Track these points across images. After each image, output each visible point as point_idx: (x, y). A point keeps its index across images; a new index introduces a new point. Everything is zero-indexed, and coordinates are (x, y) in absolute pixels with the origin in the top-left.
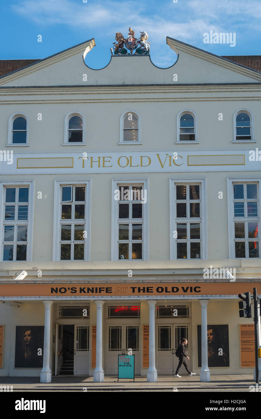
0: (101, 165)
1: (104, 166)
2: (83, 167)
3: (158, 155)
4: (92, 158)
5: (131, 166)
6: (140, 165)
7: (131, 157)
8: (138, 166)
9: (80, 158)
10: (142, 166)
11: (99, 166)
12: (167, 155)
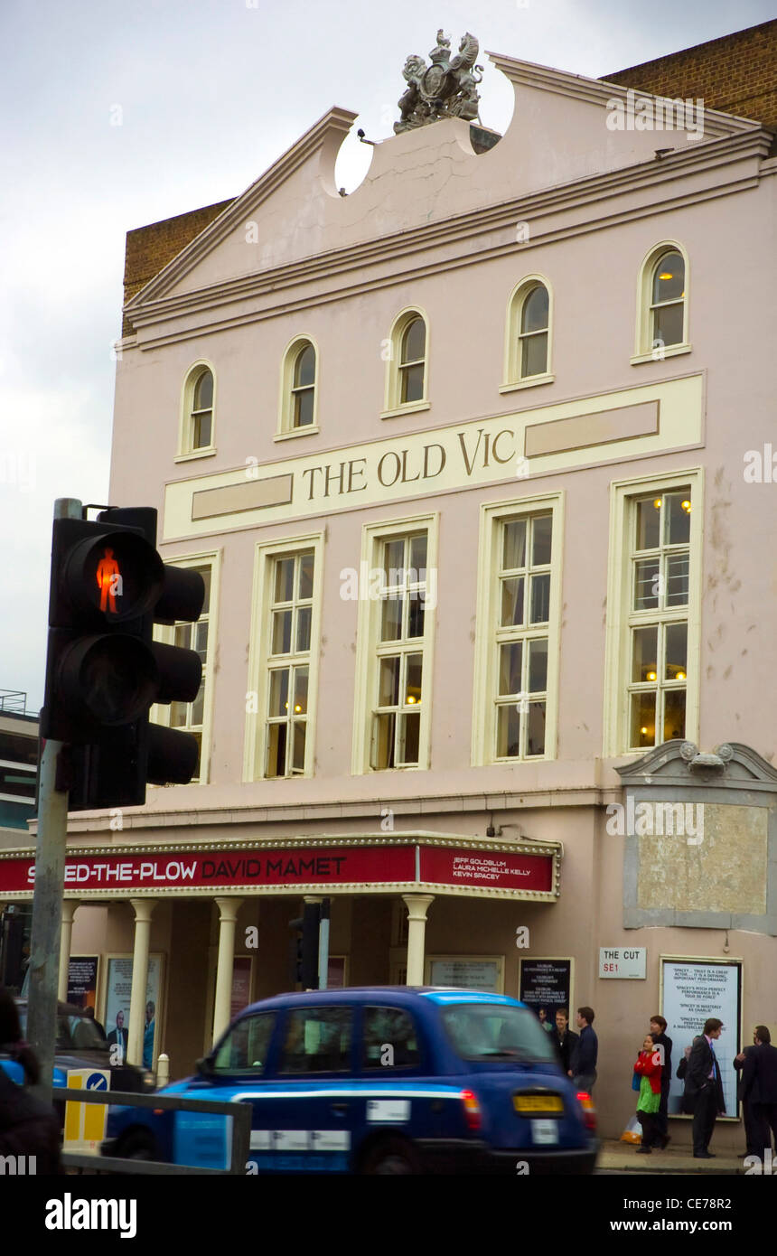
0: (346, 488)
1: (349, 491)
2: (311, 497)
3: (461, 435)
4: (328, 468)
5: (404, 480)
6: (422, 475)
7: (405, 452)
8: (417, 478)
9: (305, 472)
10: (425, 476)
11: (341, 492)
12: (481, 431)
